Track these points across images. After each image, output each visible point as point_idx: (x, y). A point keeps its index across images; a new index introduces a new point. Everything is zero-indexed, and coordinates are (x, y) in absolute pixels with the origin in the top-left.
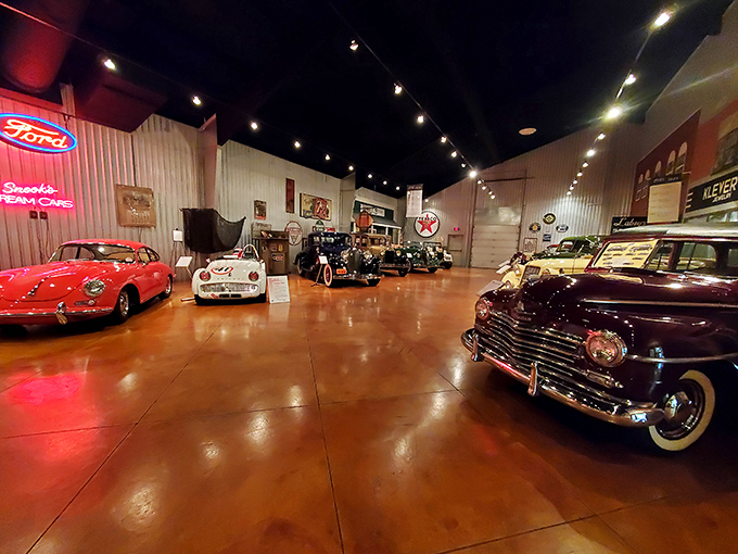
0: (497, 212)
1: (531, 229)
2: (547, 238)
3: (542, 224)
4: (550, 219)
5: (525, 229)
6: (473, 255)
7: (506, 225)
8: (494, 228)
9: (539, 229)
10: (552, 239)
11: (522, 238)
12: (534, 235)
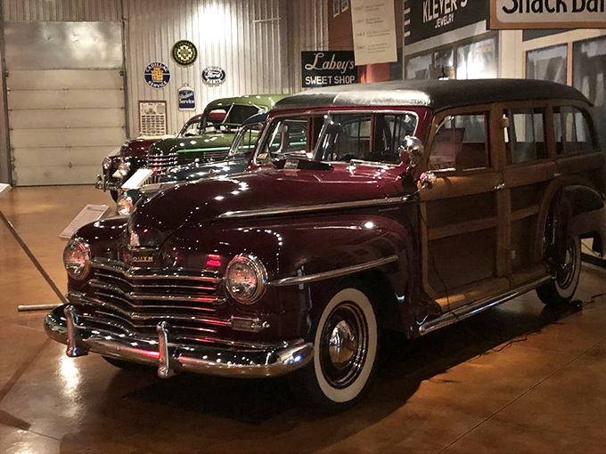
0: (63, 36)
1: (149, 78)
2: (187, 101)
3: (172, 66)
4: (185, 53)
5: (137, 80)
6: (16, 154)
7: (90, 69)
8: (61, 77)
9: (167, 78)
10: (197, 101)
11: (133, 101)
12: (159, 94)
